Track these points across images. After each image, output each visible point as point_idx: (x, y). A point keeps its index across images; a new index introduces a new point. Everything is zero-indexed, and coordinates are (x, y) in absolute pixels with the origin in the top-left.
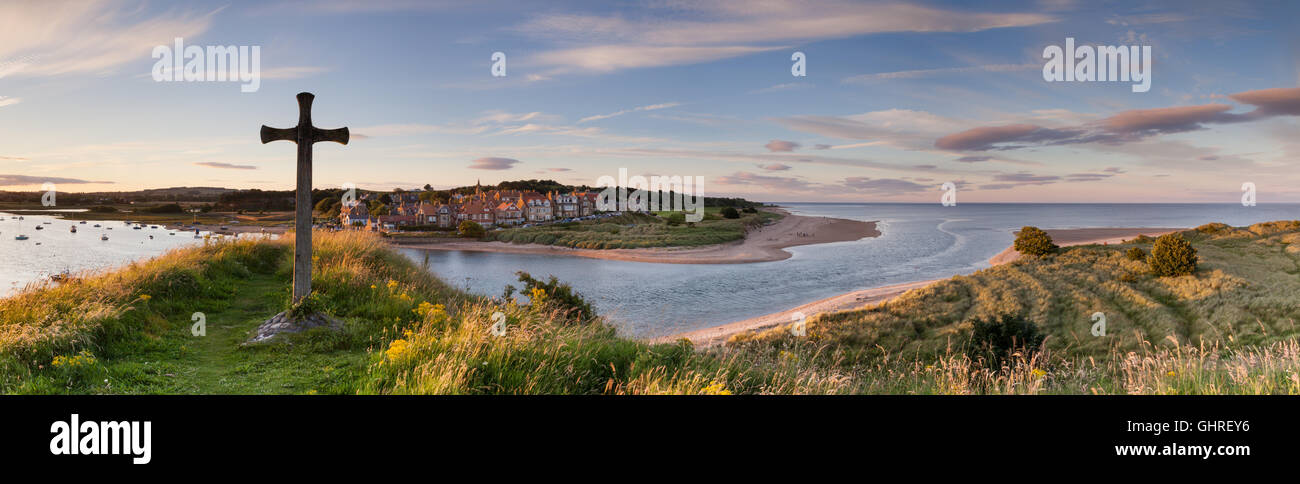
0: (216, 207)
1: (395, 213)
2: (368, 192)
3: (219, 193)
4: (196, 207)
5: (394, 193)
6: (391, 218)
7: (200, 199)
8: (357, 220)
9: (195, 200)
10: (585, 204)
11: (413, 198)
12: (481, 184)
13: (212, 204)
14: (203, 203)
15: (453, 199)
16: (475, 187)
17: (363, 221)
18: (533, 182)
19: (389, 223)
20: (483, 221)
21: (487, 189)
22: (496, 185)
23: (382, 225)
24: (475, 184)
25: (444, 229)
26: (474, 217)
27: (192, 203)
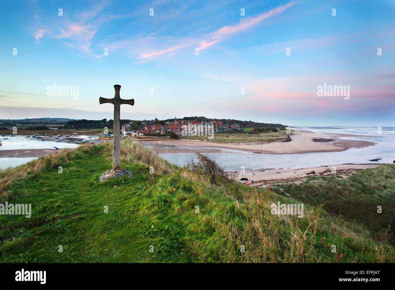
0: (65, 127)
1: (144, 129)
2: (132, 121)
3: (67, 121)
4: (56, 127)
5: (143, 121)
6: (142, 131)
7: (57, 124)
8: (128, 132)
9: (54, 124)
10: (216, 126)
11: (150, 123)
12: (177, 118)
13: (63, 126)
14: (59, 125)
15: (166, 123)
16: (174, 119)
17: (131, 132)
18: (196, 117)
19: (141, 133)
20: (177, 132)
21: (179, 120)
22: (182, 118)
23: (138, 134)
24: (174, 118)
25: (162, 135)
26: (174, 131)
27: (53, 125)
